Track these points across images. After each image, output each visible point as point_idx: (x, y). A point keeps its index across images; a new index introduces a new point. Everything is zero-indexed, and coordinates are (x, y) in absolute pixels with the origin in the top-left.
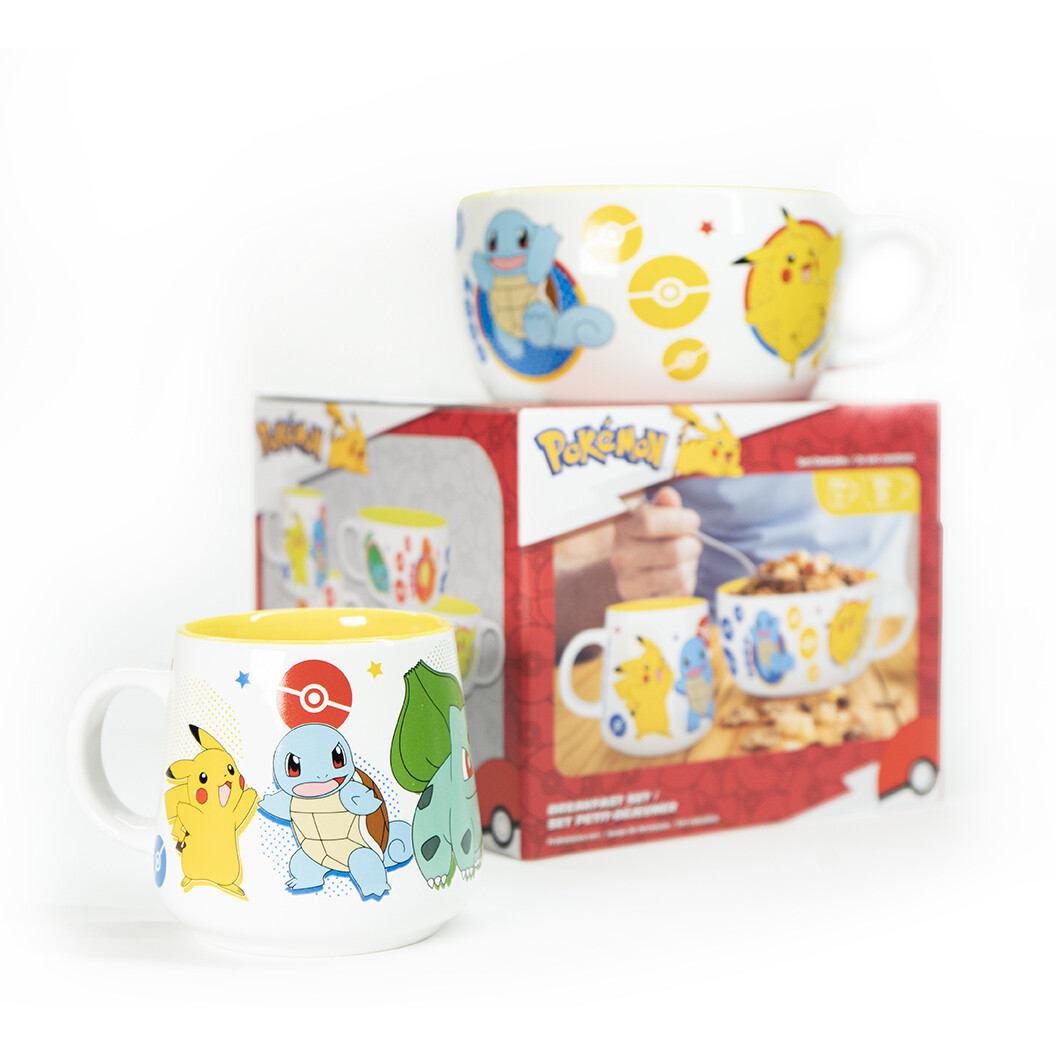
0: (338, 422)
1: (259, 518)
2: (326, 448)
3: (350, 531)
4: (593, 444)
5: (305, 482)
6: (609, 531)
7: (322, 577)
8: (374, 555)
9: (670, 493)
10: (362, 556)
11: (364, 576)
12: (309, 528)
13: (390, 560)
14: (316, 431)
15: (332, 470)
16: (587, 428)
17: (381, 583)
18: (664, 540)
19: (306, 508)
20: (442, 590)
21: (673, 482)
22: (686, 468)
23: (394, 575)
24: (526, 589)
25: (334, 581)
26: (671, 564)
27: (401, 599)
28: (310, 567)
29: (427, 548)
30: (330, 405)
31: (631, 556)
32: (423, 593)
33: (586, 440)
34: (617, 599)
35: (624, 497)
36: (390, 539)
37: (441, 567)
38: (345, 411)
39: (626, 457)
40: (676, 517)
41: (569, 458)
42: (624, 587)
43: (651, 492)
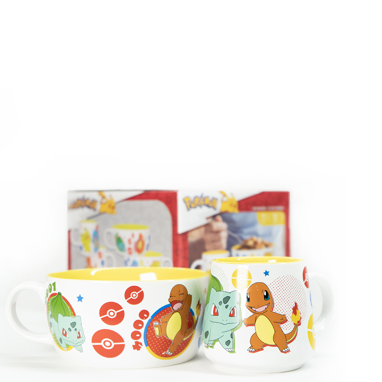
0: (103, 197)
1: (69, 232)
2: (98, 207)
3: (109, 233)
4: (199, 201)
5: (90, 218)
6: (203, 230)
7: (96, 248)
8: (119, 240)
9: (219, 218)
10: (114, 241)
11: (114, 247)
12: (91, 233)
13: (125, 241)
14: (94, 202)
15: (101, 214)
16: (197, 197)
17: (122, 248)
18: (218, 232)
19: (91, 227)
20: (147, 249)
21: (221, 214)
22: (224, 209)
23: (127, 246)
24: (180, 246)
25: (102, 250)
26: (219, 240)
27: (130, 253)
28: (92, 246)
29: (141, 237)
30: (100, 192)
31: (209, 237)
32: (139, 251)
33: (197, 200)
34: (204, 250)
35: (208, 218)
36: (125, 234)
37: (146, 242)
38: (107, 194)
39: (208, 206)
40: (221, 225)
41: (192, 206)
42: (207, 247)
43: (214, 217)
